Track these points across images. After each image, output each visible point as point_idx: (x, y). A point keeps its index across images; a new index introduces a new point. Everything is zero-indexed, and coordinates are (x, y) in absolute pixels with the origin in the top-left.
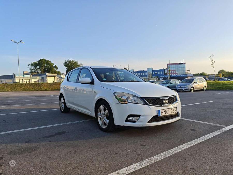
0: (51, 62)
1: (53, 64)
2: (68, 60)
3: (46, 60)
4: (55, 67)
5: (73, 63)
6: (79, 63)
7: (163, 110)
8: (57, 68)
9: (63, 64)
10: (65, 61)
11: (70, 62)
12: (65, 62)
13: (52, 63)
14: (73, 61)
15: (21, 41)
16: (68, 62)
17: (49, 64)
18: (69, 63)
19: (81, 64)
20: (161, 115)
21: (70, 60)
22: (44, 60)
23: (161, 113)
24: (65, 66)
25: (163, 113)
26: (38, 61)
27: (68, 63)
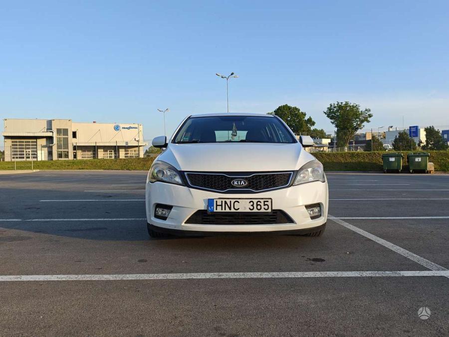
0: (300, 111)
1: (305, 114)
2: (336, 103)
3: (289, 108)
4: (310, 120)
5: (348, 108)
6: (362, 109)
7: (224, 200)
8: (313, 124)
9: (325, 113)
10: (329, 106)
11: (340, 107)
12: (330, 109)
13: (302, 113)
14: (347, 104)
15: (232, 74)
16: (335, 107)
17: (296, 114)
18: (337, 111)
19: (366, 110)
20: (215, 210)
21: (340, 102)
22: (285, 108)
23: (217, 205)
24: (328, 116)
25: (222, 205)
26: (274, 112)
27: (335, 109)
